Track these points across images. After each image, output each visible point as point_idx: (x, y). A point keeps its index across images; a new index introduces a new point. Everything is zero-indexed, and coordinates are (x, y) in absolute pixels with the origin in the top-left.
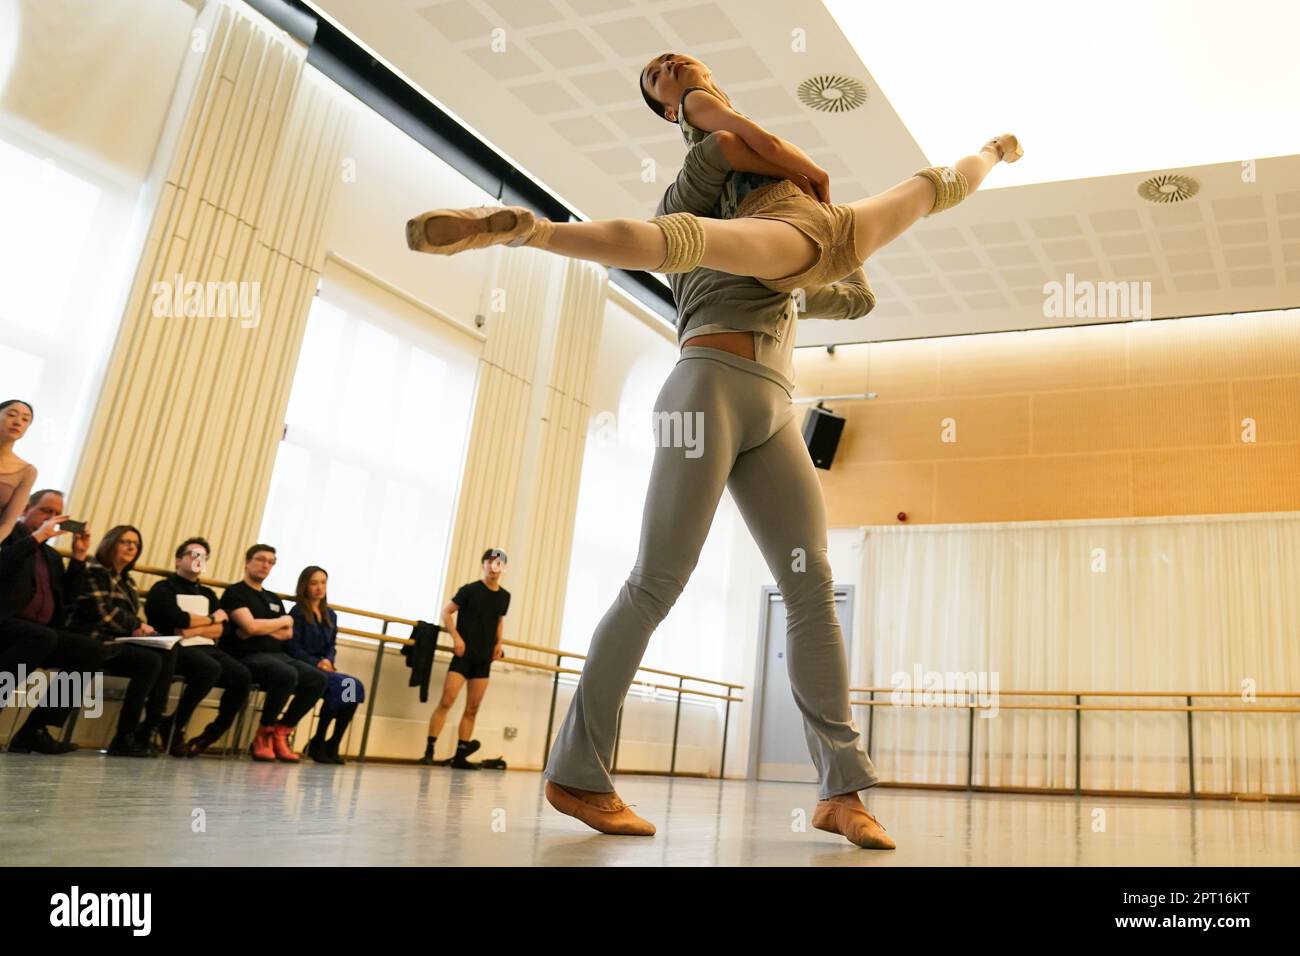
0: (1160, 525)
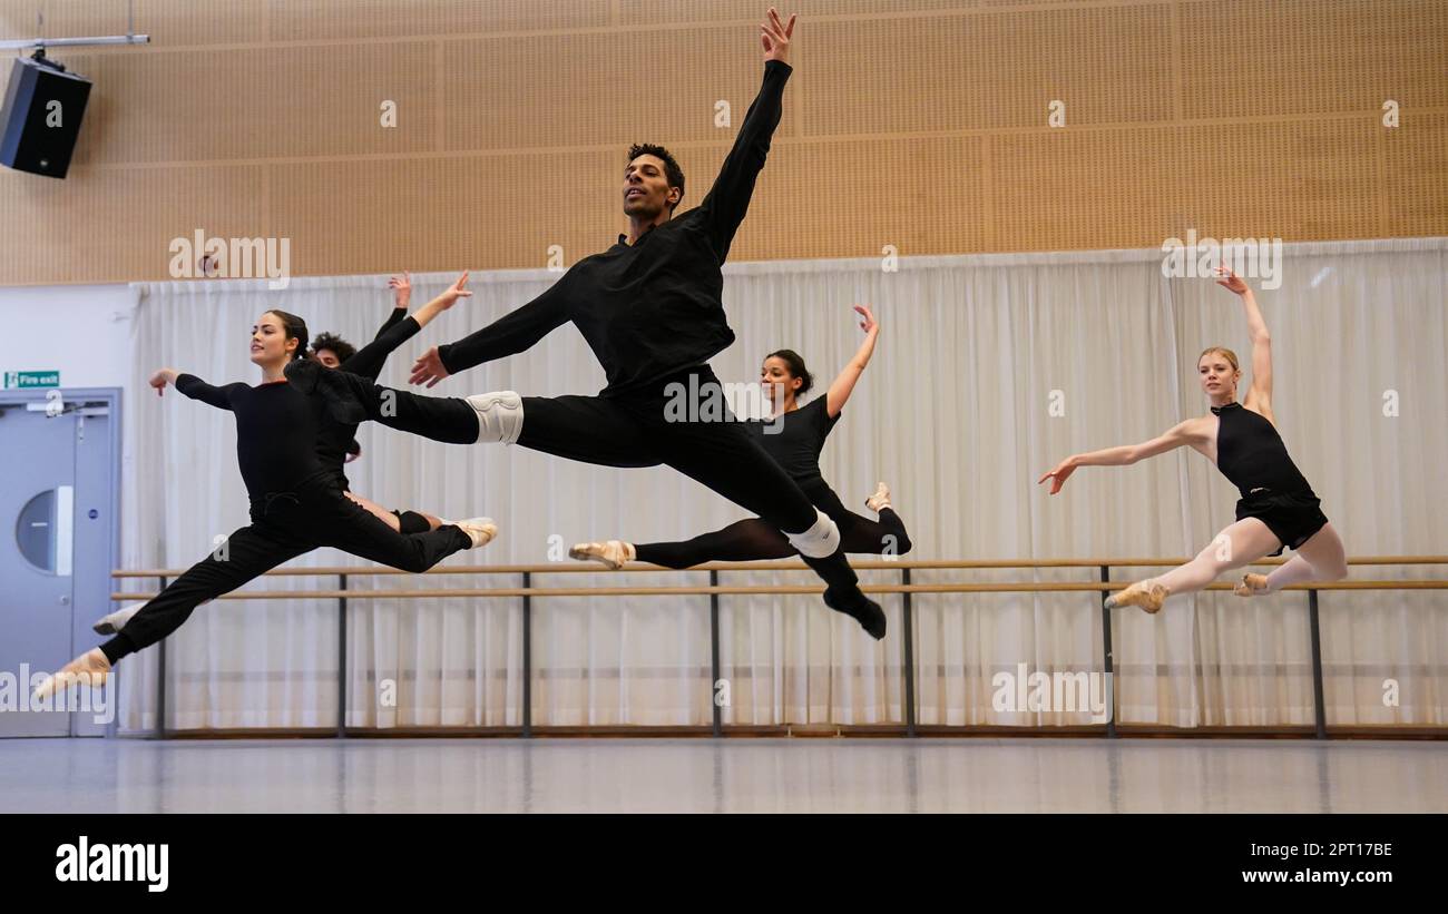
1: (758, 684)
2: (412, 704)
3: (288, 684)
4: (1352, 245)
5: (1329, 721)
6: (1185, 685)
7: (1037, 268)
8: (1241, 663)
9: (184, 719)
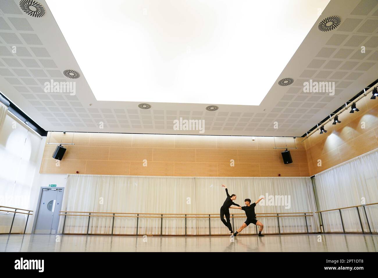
0: (135, 177)
1: (142, 229)
2: (97, 231)
3: (81, 228)
4: (214, 177)
5: (211, 234)
6: (195, 230)
7: (179, 178)
8: (201, 227)
9: (66, 232)
